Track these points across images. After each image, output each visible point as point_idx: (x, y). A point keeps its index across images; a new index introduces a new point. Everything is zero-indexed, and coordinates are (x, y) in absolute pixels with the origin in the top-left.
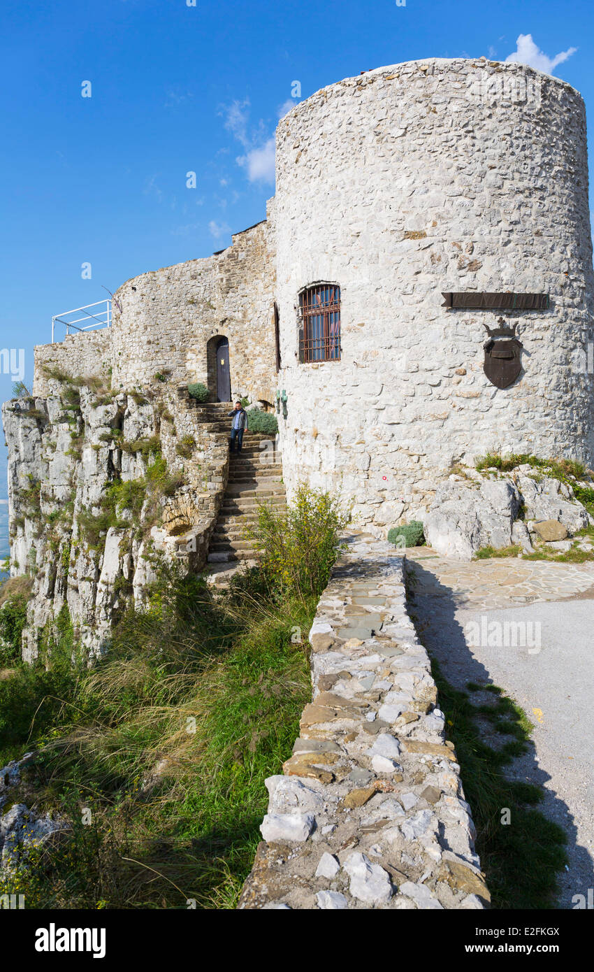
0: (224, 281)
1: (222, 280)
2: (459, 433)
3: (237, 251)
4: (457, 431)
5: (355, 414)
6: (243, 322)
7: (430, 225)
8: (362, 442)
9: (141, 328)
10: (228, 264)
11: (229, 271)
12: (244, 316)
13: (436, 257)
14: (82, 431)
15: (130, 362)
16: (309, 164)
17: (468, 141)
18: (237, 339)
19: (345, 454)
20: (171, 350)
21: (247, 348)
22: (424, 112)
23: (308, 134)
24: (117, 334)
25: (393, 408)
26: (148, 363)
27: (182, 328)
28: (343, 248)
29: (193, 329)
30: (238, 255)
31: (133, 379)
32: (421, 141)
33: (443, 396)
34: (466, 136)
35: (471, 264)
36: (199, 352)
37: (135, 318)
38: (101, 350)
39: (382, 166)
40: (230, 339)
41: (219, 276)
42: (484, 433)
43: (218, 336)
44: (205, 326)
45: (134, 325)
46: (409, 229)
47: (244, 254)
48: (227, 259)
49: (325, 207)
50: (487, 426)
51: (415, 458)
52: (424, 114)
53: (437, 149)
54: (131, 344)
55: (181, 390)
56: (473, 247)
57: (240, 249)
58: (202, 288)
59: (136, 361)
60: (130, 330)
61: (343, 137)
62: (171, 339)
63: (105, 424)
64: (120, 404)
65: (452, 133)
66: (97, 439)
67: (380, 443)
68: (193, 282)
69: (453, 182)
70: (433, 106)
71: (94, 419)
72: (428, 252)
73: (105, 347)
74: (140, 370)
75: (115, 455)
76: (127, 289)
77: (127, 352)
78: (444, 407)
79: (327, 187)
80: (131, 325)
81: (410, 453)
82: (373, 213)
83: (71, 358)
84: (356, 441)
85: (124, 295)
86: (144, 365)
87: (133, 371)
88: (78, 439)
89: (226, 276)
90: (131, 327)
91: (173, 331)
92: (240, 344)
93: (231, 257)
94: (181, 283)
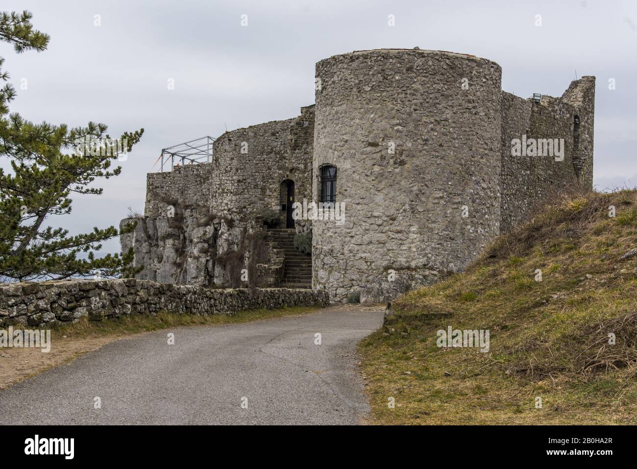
0: (293, 141)
1: (291, 140)
2: (392, 251)
3: (303, 121)
4: (390, 250)
5: (340, 238)
6: (304, 172)
7: (381, 140)
8: (343, 254)
9: (234, 170)
10: (297, 129)
11: (296, 134)
12: (306, 167)
13: (383, 157)
14: (184, 246)
15: (225, 195)
16: (327, 96)
17: (403, 95)
18: (300, 184)
19: (335, 260)
20: (255, 188)
21: (306, 191)
22: (381, 79)
23: (327, 79)
24: (216, 172)
25: (358, 237)
26: (238, 197)
27: (263, 171)
28: (339, 148)
29: (271, 173)
30: (303, 123)
31: (226, 208)
32: (379, 95)
33: (384, 231)
34: (402, 93)
35: (400, 162)
36: (275, 190)
37: (230, 162)
38: (202, 181)
39: (359, 106)
40: (295, 182)
41: (289, 137)
42: (404, 252)
43: (288, 180)
44: (280, 172)
45: (229, 167)
46: (371, 141)
47: (307, 123)
48: (296, 125)
49: (332, 123)
50: (406, 248)
51: (369, 264)
52: (381, 80)
53: (387, 99)
54: (226, 181)
55: (257, 218)
56: (402, 153)
57: (305, 119)
58: (279, 143)
59: (229, 195)
60: (226, 171)
61: (342, 86)
62: (255, 179)
63: (204, 240)
64: (216, 226)
65: (395, 91)
66: (197, 252)
67: (351, 254)
68: (273, 138)
69: (394, 117)
70: (386, 76)
71: (195, 237)
72: (379, 154)
73: (205, 178)
74: (231, 201)
75: (210, 264)
76: (225, 139)
77: (222, 187)
78: (383, 237)
79: (334, 112)
80: (227, 167)
81: (366, 261)
82: (354, 130)
83: (177, 186)
84: (340, 253)
85: (222, 144)
86: (234, 198)
87: (227, 202)
88: (181, 252)
89: (294, 137)
90: (227, 169)
91: (257, 174)
92: (302, 188)
93: (299, 125)
94: (264, 138)
